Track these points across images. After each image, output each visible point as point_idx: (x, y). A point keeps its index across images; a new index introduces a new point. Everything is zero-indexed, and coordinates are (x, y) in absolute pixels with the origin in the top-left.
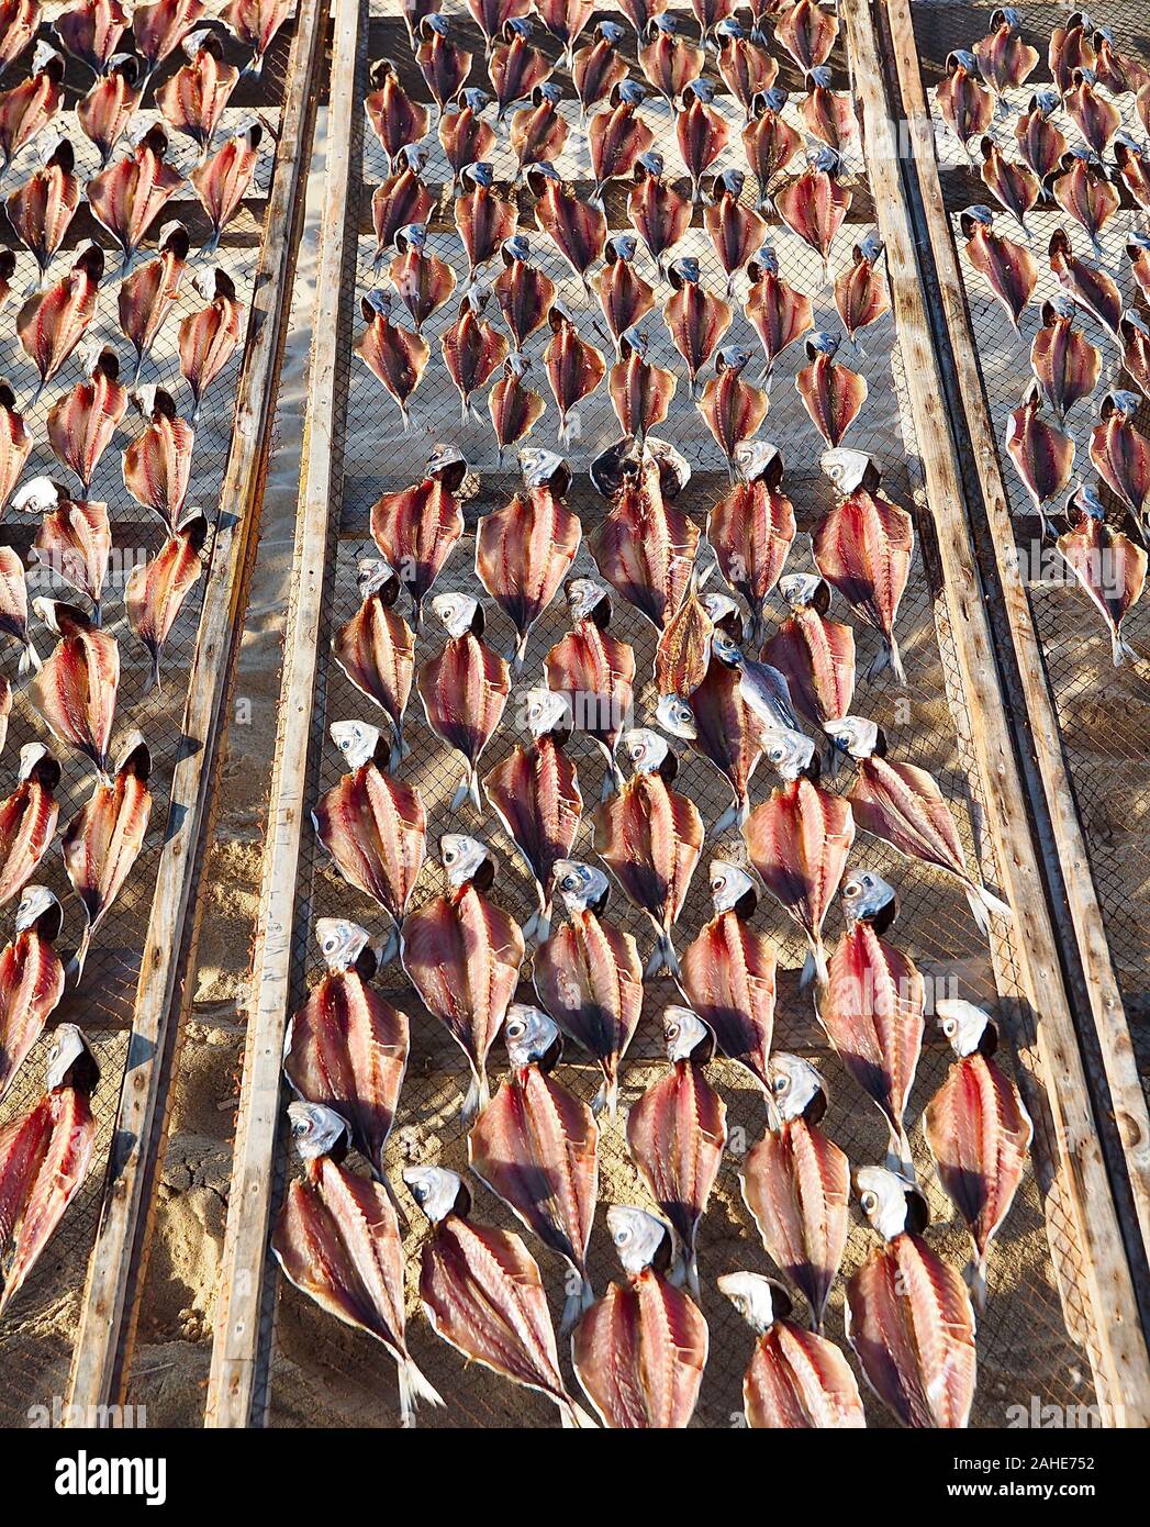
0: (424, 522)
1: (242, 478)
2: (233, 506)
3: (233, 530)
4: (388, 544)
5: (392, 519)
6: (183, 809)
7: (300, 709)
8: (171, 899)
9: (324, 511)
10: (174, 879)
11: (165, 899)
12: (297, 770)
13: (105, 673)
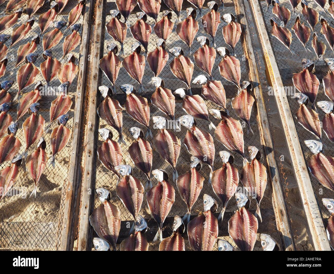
0: (306, 81)
1: (255, 72)
2: (256, 80)
3: (258, 87)
4: (300, 88)
5: (298, 81)
6: (274, 169)
7: (295, 137)
8: (280, 195)
9: (281, 80)
10: (278, 189)
11: (278, 195)
12: (301, 155)
13: (238, 130)
